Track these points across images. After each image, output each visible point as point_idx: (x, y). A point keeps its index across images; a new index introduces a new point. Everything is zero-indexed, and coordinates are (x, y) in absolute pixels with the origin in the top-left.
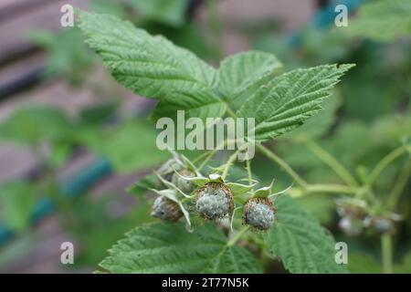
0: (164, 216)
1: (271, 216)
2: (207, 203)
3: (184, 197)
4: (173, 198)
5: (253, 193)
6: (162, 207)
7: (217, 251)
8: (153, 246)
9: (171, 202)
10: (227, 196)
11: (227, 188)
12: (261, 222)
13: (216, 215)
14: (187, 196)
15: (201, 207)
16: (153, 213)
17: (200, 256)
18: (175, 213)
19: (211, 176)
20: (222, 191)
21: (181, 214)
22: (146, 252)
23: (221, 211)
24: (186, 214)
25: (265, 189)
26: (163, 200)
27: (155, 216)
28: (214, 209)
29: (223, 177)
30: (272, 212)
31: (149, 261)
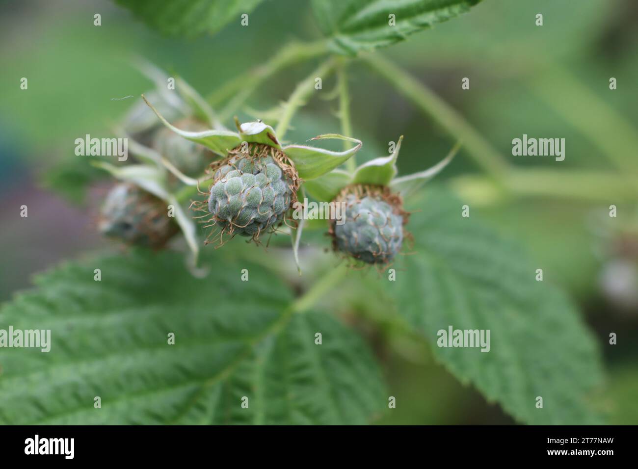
0: (131, 234)
1: (395, 229)
2: (235, 192)
3: (182, 184)
4: (154, 187)
5: (352, 173)
6: (128, 210)
7: (267, 322)
8: (103, 307)
9: (149, 198)
10: (286, 176)
11: (286, 158)
12: (370, 242)
13: (256, 222)
14: (189, 181)
15: (220, 203)
16: (105, 226)
17: (221, 331)
18: (160, 226)
19: (245, 126)
20: (272, 166)
21: (175, 229)
22: (89, 321)
23: (270, 213)
24: (188, 228)
25: (381, 161)
26: (130, 192)
27: (111, 234)
28: (253, 207)
29: (278, 134)
30: (398, 220)
31: (94, 342)
